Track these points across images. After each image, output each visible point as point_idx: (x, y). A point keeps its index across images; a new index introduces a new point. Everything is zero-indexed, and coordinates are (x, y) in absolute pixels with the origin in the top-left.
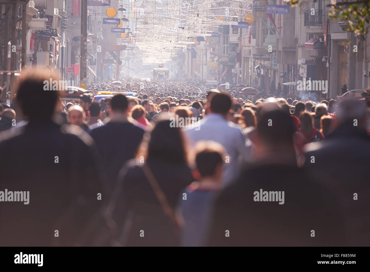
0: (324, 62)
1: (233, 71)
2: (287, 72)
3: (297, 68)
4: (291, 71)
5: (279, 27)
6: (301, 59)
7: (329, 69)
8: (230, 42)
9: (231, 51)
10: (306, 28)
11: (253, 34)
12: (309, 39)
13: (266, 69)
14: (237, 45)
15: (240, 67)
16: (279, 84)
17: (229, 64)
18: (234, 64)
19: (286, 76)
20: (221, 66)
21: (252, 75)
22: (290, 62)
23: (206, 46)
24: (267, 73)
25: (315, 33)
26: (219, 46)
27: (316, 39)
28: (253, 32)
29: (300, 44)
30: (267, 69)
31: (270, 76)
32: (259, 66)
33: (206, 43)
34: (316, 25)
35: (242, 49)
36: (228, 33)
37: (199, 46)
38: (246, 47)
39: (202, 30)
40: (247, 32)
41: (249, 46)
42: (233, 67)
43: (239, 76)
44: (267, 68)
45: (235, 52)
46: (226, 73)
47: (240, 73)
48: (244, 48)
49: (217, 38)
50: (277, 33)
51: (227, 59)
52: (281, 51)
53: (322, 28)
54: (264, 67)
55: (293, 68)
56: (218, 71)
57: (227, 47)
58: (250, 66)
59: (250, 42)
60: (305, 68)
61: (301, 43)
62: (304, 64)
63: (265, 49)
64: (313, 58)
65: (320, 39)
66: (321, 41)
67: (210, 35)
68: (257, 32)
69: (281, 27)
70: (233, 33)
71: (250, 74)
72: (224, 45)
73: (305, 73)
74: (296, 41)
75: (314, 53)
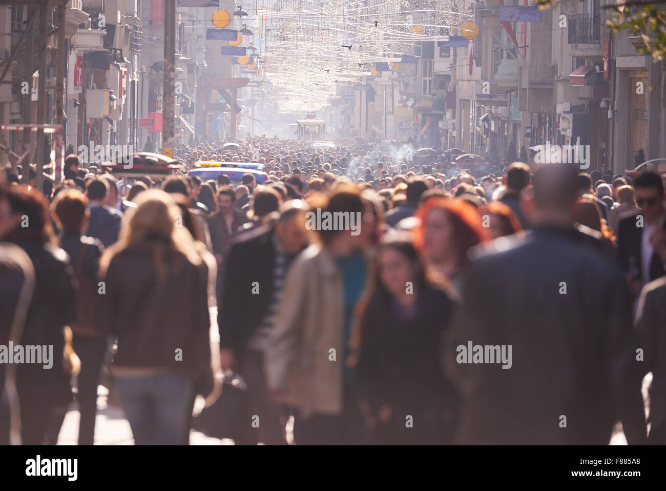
0: (604, 108)
1: (441, 124)
2: (537, 127)
3: (554, 119)
4: (545, 126)
5: (523, 45)
6: (562, 103)
7: (613, 122)
8: (436, 72)
9: (437, 89)
10: (572, 48)
11: (476, 59)
12: (577, 67)
13: (500, 122)
14: (448, 77)
15: (454, 117)
16: (523, 148)
17: (433, 112)
18: (443, 112)
19: (536, 133)
20: (420, 116)
21: (475, 132)
22: (542, 108)
23: (393, 80)
24: (501, 129)
25: (587, 57)
26: (415, 80)
27: (589, 67)
28: (476, 54)
29: (561, 75)
30: (502, 121)
31: (508, 133)
32: (487, 116)
33: (393, 73)
34: (589, 42)
35: (457, 86)
36: (432, 56)
37: (380, 79)
38: (465, 82)
39: (385, 51)
40: (466, 54)
41: (469, 79)
42: (441, 117)
43: (451, 134)
44: (502, 119)
45: (445, 91)
46: (428, 128)
47: (453, 128)
48: (460, 83)
49: (413, 65)
50: (519, 56)
51: (429, 104)
52: (526, 89)
53: (600, 48)
54: (497, 118)
55: (548, 119)
56: (414, 124)
57: (430, 81)
58: (471, 116)
59: (471, 72)
60: (569, 120)
61: (563, 75)
62: (568, 112)
63: (497, 85)
64: (584, 102)
65: (597, 67)
66: (598, 71)
67: (399, 60)
68: (483, 53)
69: (525, 47)
70: (441, 56)
71: (471, 130)
72: (425, 79)
73: (569, 128)
74: (554, 70)
75: (586, 91)
